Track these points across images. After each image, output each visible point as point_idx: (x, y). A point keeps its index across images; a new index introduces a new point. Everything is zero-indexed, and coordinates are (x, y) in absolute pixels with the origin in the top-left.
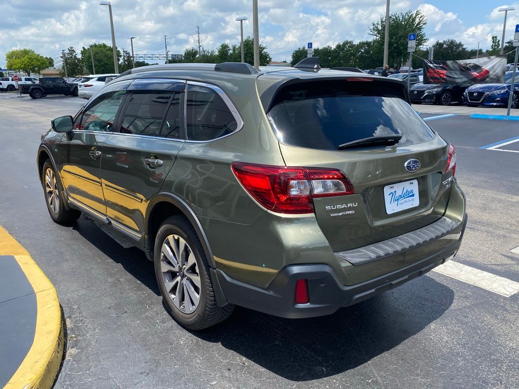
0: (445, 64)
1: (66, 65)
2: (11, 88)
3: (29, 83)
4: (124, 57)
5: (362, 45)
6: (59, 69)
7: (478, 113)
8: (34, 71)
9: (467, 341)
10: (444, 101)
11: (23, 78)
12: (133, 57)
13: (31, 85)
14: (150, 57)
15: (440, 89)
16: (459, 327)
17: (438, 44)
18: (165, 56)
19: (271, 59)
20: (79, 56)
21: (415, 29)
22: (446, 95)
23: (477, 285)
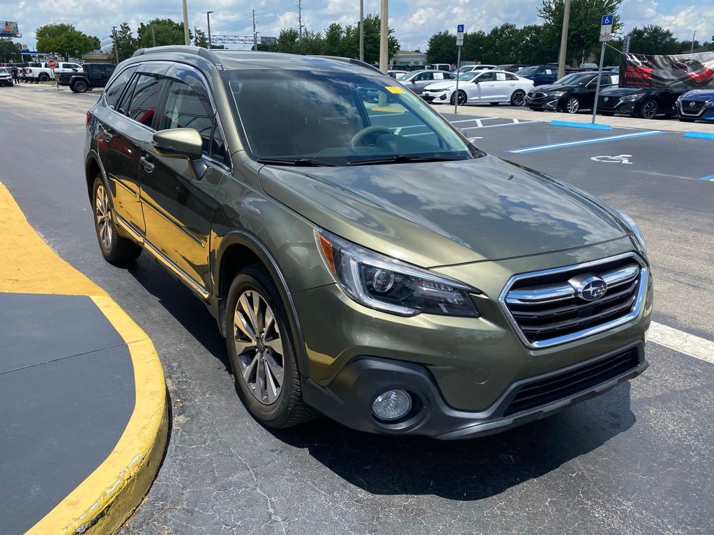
0: (651, 59)
1: (118, 48)
2: (44, 78)
3: (70, 70)
4: (197, 38)
5: (528, 30)
6: (107, 53)
7: (696, 131)
8: (73, 55)
9: (700, 431)
10: (647, 113)
11: (61, 64)
12: (210, 39)
13: (73, 74)
14: (231, 40)
15: (641, 96)
16: (688, 413)
17: (635, 31)
18: (253, 39)
19: (399, 46)
20: (135, 36)
21: (605, 9)
22: (650, 105)
23: (708, 360)
